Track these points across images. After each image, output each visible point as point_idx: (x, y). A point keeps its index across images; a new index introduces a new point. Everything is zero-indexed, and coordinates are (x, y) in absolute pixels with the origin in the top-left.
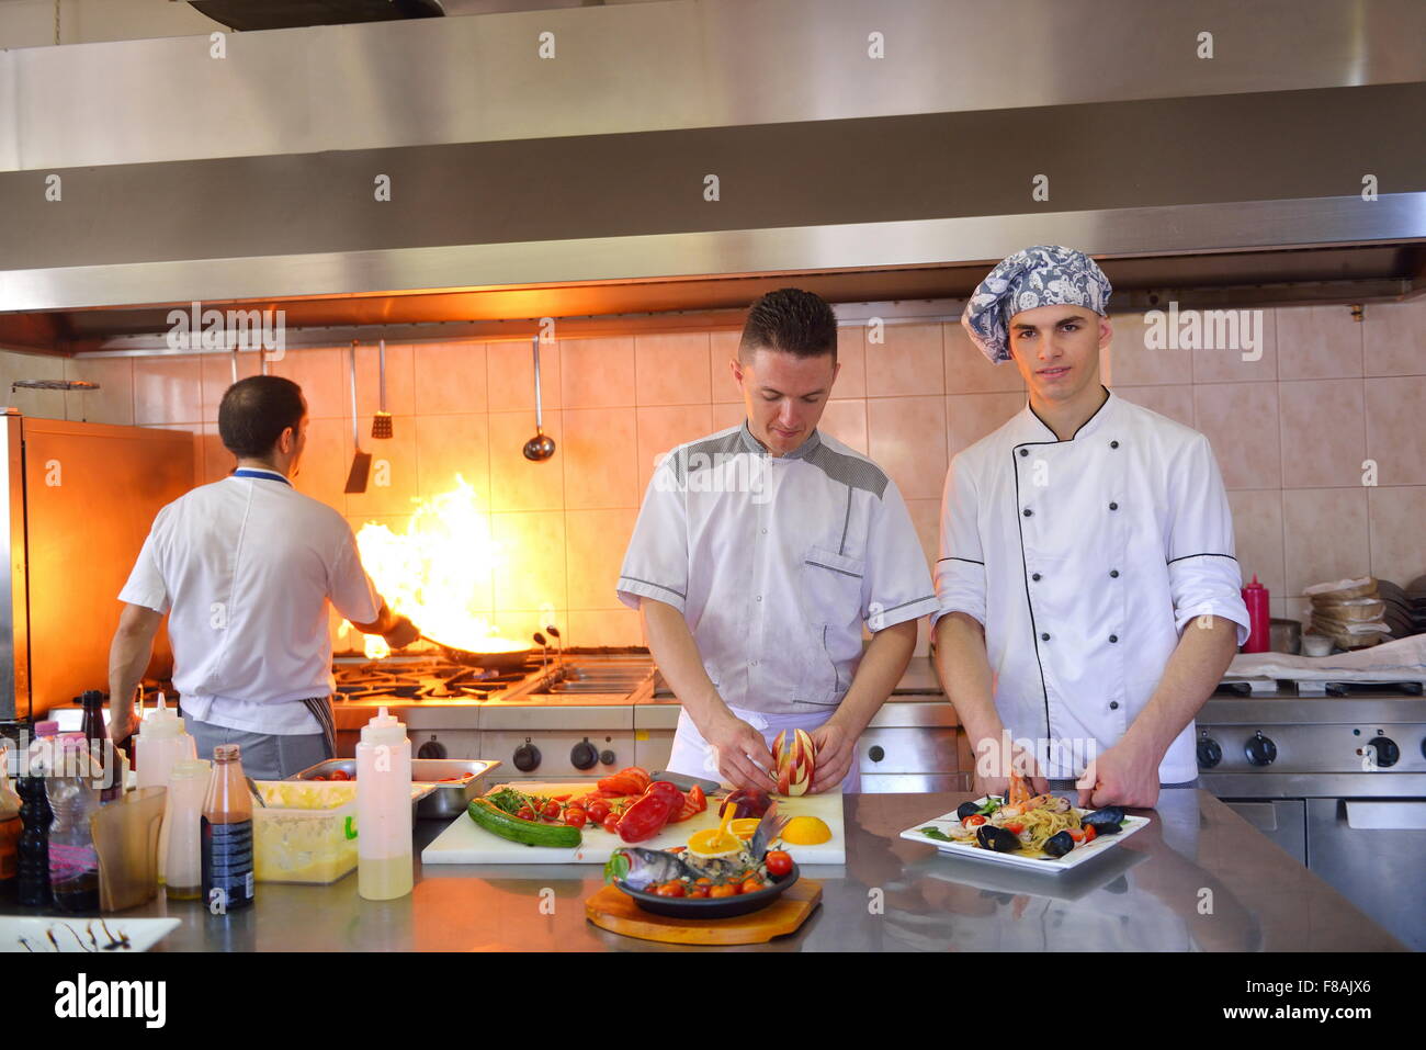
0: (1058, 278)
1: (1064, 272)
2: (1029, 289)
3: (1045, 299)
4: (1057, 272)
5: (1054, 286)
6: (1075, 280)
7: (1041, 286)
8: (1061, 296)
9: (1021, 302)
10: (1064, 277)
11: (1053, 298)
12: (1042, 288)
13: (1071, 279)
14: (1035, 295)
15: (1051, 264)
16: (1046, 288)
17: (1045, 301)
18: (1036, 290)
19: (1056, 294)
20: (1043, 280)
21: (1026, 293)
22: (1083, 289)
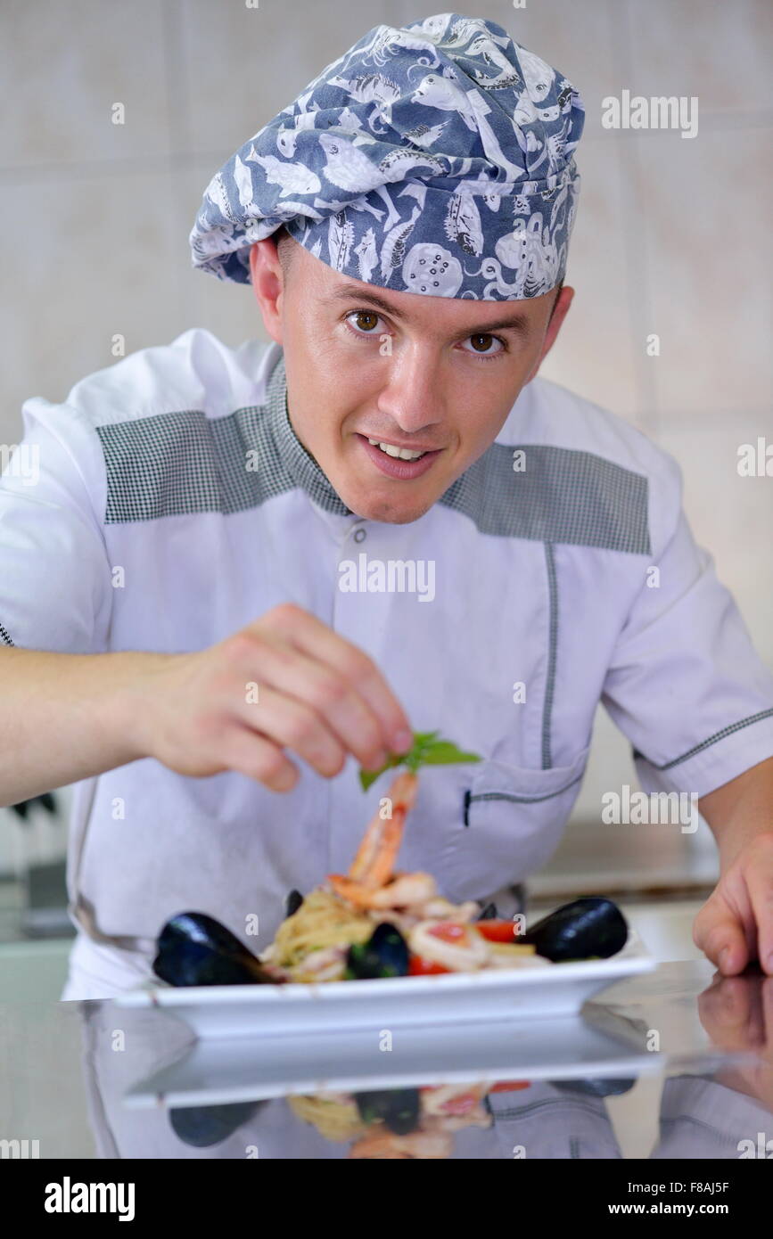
1: (536, 204)
2: (446, 244)
7: (477, 240)
9: (410, 266)
10: (537, 218)
11: (502, 286)
12: (478, 248)
14: (455, 263)
15: (513, 171)
16: (489, 251)
17: (480, 292)
18: (460, 247)
19: (509, 275)
21: (432, 249)
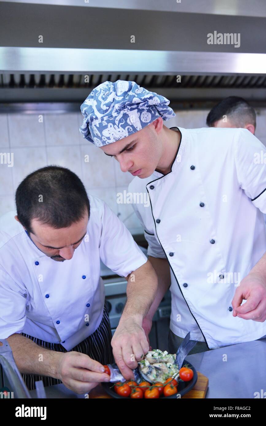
0: (106, 127)
3: (104, 142)
4: (105, 123)
5: (105, 133)
6: (117, 122)
8: (112, 138)
13: (114, 124)
20: (99, 131)
22: (124, 127)
